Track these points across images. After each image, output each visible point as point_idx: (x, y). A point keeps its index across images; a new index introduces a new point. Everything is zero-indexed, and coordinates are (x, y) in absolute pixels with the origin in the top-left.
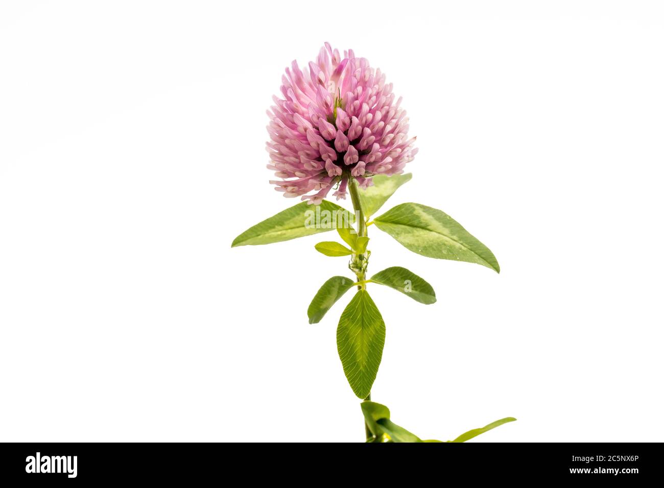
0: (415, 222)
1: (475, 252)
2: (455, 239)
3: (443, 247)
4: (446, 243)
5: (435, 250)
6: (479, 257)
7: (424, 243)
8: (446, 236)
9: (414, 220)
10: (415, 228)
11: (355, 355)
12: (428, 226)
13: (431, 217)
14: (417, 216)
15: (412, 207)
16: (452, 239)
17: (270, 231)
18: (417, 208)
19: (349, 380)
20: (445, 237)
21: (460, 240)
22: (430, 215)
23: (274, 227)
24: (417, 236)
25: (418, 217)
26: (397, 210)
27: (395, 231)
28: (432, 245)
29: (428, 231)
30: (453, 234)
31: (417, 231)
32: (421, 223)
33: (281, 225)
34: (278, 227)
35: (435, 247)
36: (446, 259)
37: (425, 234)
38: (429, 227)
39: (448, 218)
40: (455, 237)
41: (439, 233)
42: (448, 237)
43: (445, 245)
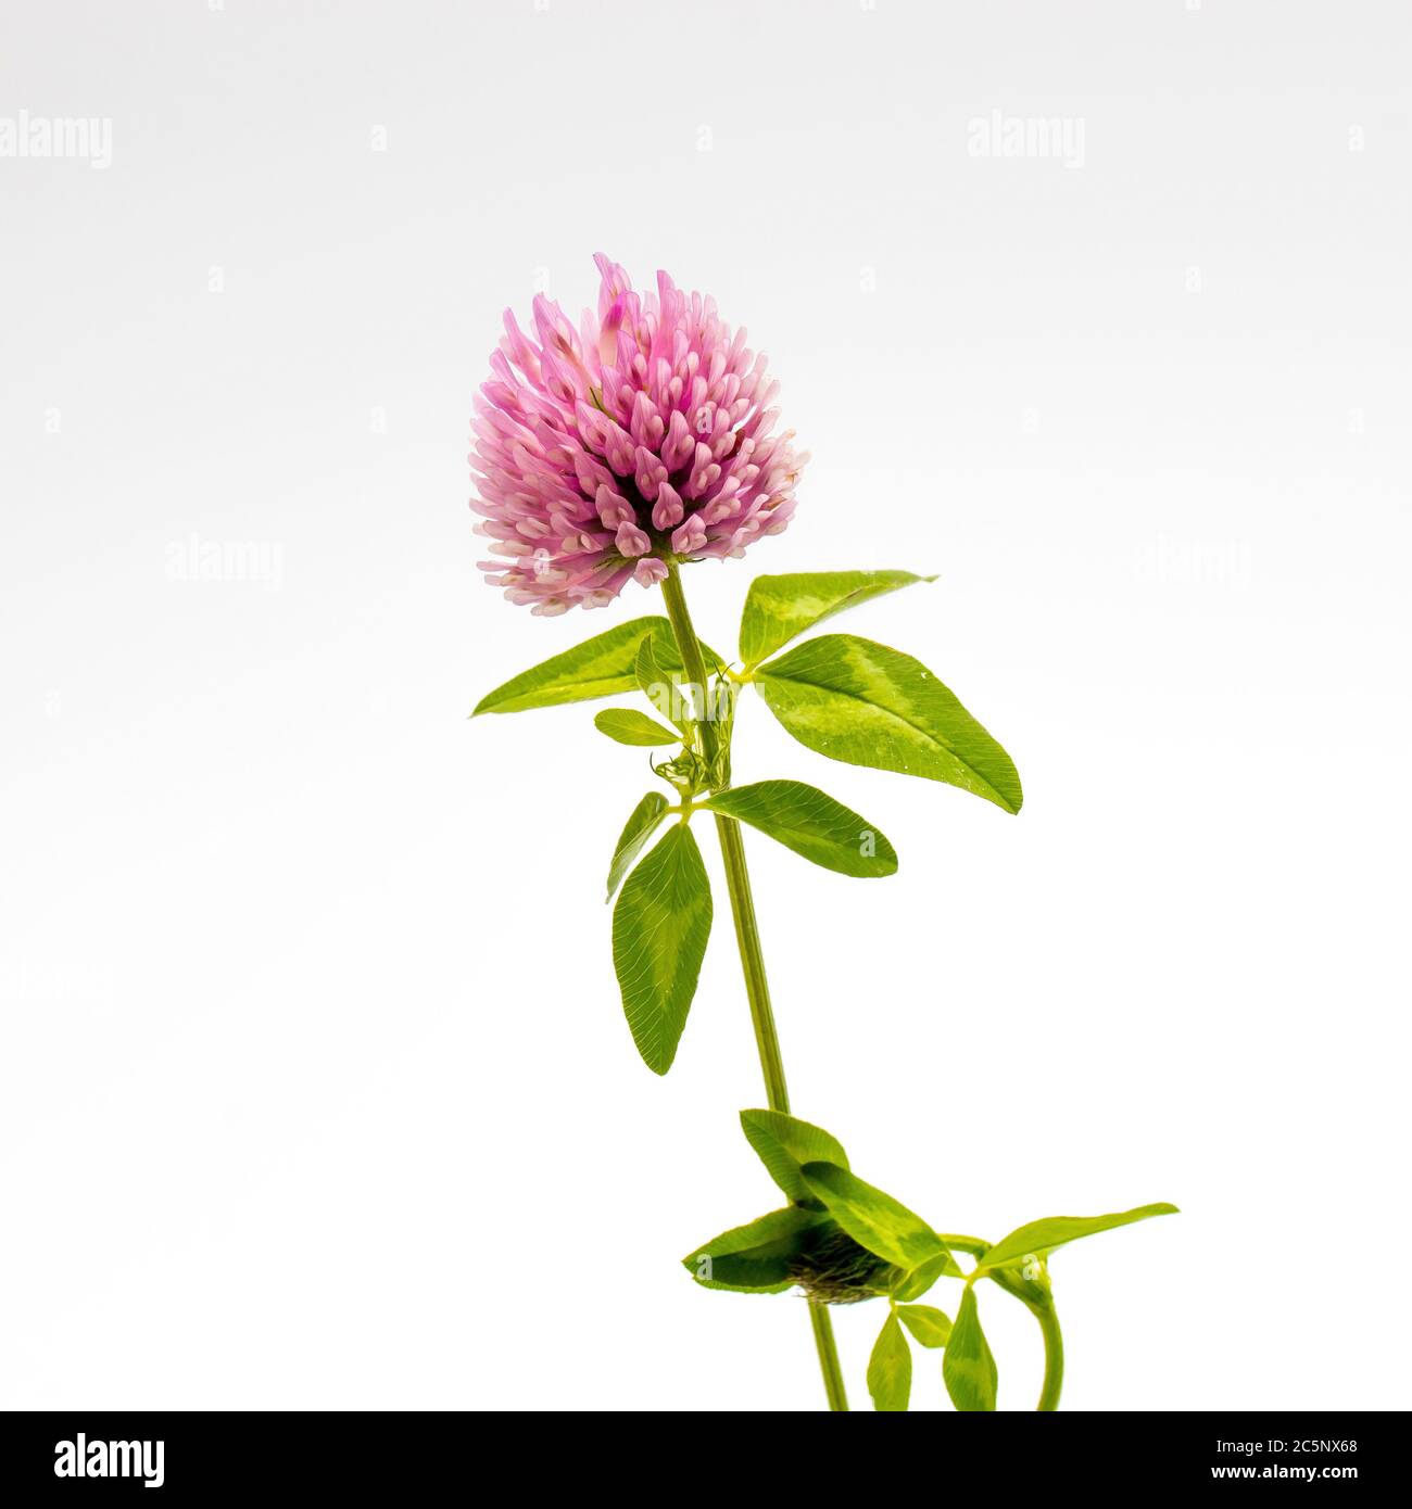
0: (839, 681)
1: (960, 759)
2: (920, 724)
3: (882, 739)
4: (892, 731)
5: (860, 745)
6: (970, 770)
7: (840, 727)
8: (897, 715)
9: (837, 675)
10: (836, 693)
11: (651, 971)
12: (864, 689)
13: (880, 670)
14: (849, 665)
15: (843, 645)
16: (910, 723)
17: (547, 685)
18: (856, 648)
19: (632, 1027)
20: (897, 719)
21: (932, 728)
22: (880, 666)
23: (555, 677)
24: (832, 712)
25: (847, 669)
26: (808, 650)
27: (788, 697)
28: (857, 732)
29: (860, 702)
30: (917, 714)
31: (837, 700)
32: (851, 682)
33: (571, 673)
34: (564, 677)
35: (860, 738)
36: (877, 766)
37: (849, 709)
38: (865, 693)
39: (923, 675)
40: (920, 720)
41: (884, 708)
42: (904, 719)
43: (888, 735)
